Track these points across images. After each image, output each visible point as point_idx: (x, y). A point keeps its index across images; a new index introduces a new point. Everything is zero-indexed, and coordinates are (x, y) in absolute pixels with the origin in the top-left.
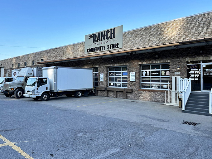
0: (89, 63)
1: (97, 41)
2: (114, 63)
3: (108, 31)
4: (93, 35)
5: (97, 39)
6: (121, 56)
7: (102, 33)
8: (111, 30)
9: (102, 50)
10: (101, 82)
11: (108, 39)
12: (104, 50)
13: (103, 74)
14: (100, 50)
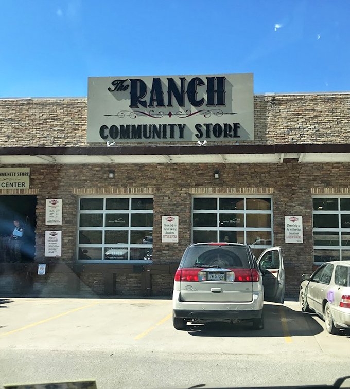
0: (111, 175)
1: (151, 105)
2: (221, 184)
3: (196, 81)
4: (129, 83)
5: (147, 98)
6: (248, 164)
7: (171, 81)
8: (210, 80)
9: (172, 136)
10: (168, 245)
11: (197, 104)
12: (181, 136)
13: (177, 218)
14: (165, 137)
